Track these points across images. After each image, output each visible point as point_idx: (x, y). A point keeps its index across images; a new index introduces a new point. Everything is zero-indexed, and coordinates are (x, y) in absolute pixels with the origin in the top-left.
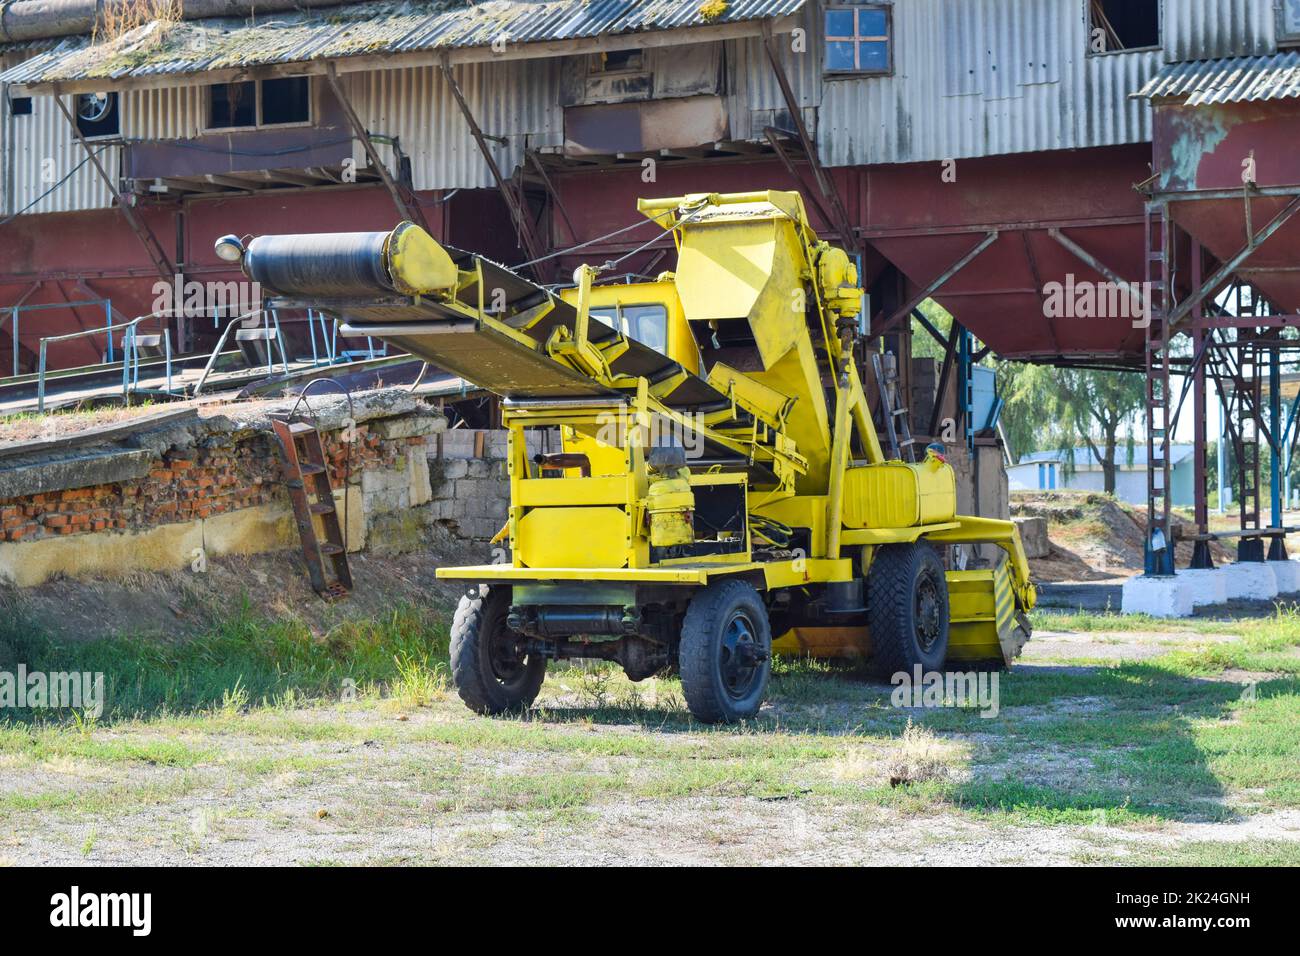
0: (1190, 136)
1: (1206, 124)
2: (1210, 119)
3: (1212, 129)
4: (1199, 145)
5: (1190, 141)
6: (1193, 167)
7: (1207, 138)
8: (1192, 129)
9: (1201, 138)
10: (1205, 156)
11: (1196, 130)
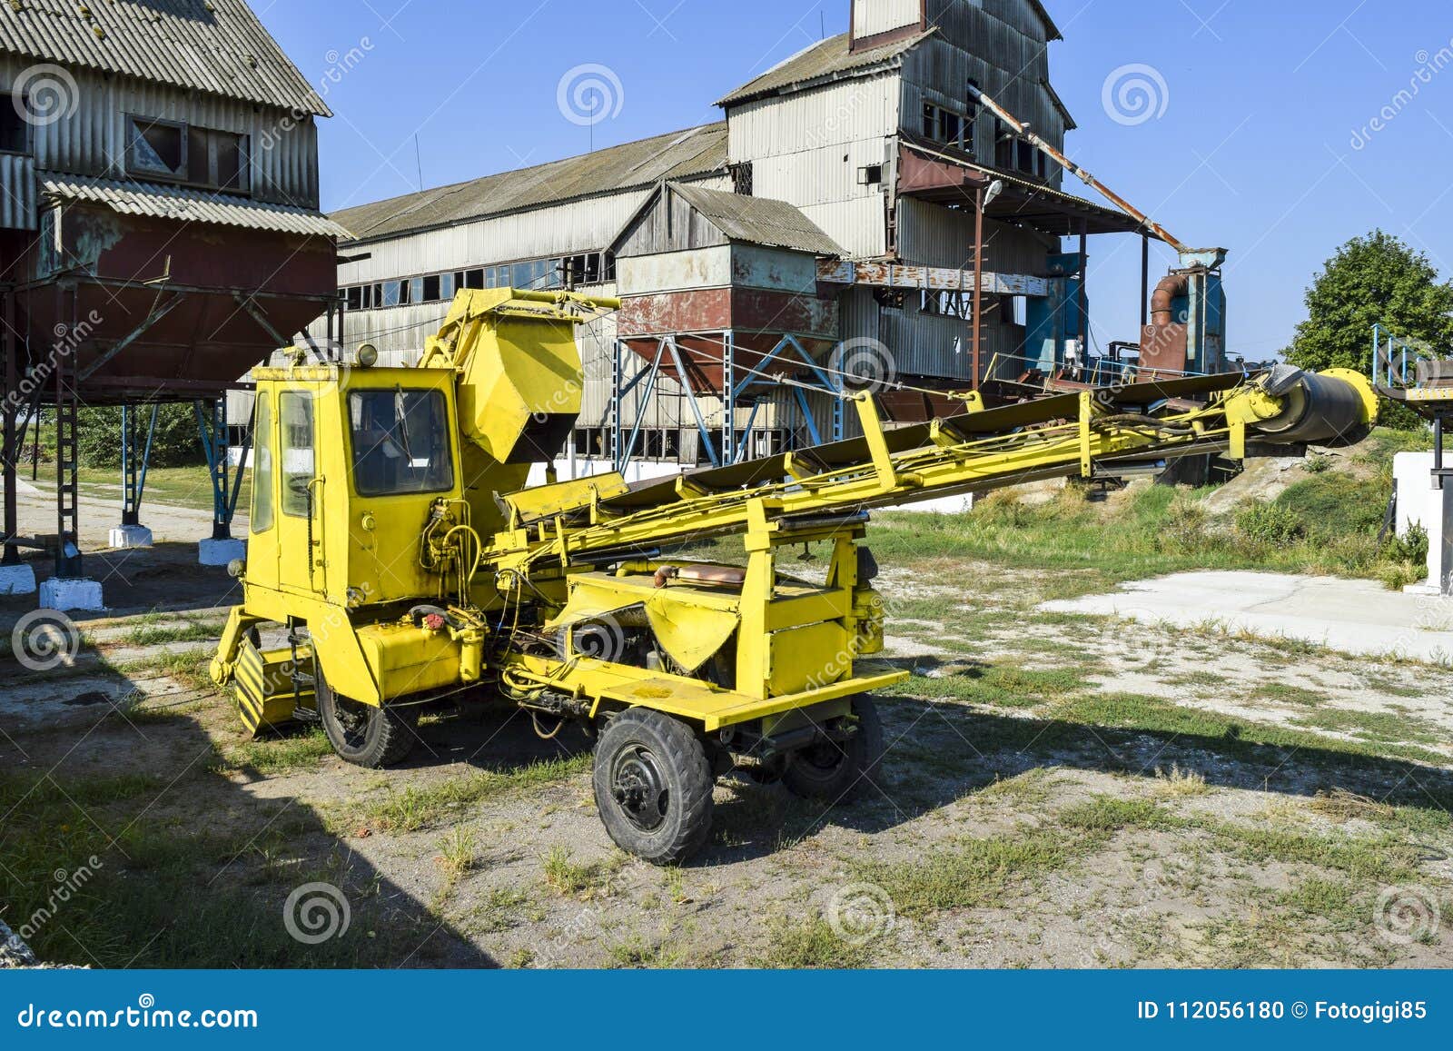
0: (91, 234)
1: (105, 227)
2: (109, 224)
3: (110, 231)
4: (99, 242)
5: (91, 237)
6: (95, 258)
7: (106, 237)
8: (94, 228)
9: (101, 237)
10: (104, 251)
11: (97, 230)
